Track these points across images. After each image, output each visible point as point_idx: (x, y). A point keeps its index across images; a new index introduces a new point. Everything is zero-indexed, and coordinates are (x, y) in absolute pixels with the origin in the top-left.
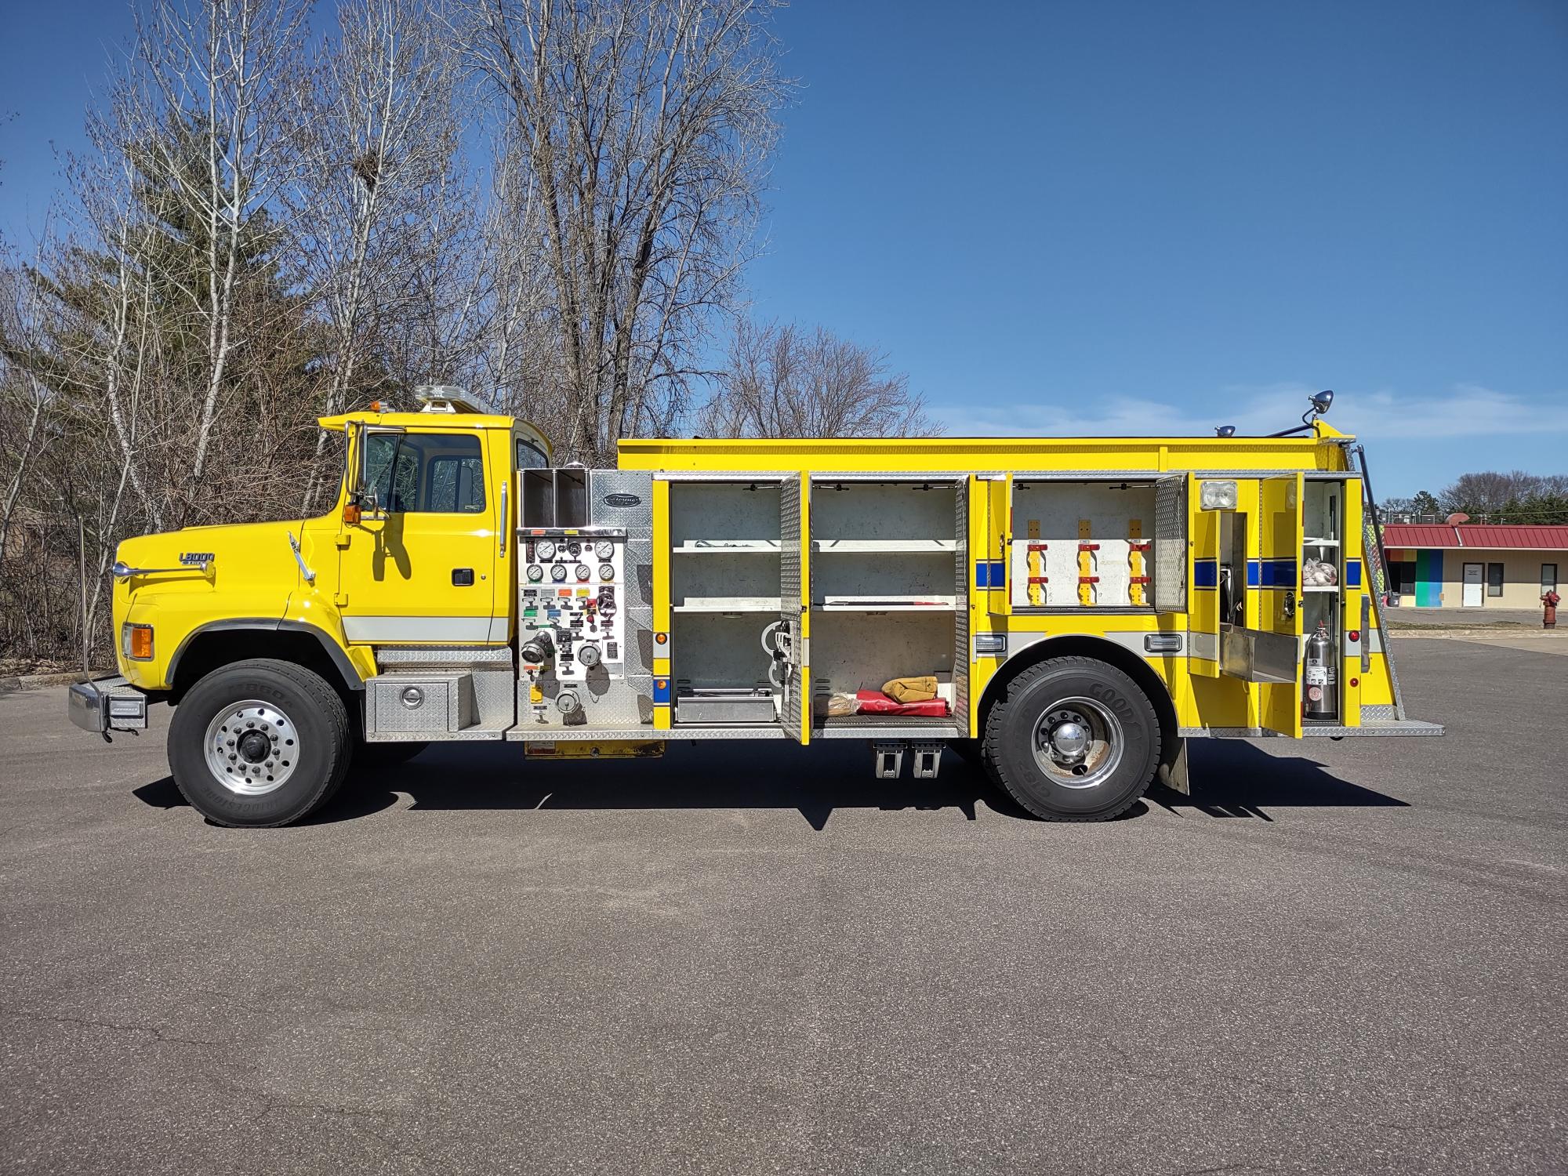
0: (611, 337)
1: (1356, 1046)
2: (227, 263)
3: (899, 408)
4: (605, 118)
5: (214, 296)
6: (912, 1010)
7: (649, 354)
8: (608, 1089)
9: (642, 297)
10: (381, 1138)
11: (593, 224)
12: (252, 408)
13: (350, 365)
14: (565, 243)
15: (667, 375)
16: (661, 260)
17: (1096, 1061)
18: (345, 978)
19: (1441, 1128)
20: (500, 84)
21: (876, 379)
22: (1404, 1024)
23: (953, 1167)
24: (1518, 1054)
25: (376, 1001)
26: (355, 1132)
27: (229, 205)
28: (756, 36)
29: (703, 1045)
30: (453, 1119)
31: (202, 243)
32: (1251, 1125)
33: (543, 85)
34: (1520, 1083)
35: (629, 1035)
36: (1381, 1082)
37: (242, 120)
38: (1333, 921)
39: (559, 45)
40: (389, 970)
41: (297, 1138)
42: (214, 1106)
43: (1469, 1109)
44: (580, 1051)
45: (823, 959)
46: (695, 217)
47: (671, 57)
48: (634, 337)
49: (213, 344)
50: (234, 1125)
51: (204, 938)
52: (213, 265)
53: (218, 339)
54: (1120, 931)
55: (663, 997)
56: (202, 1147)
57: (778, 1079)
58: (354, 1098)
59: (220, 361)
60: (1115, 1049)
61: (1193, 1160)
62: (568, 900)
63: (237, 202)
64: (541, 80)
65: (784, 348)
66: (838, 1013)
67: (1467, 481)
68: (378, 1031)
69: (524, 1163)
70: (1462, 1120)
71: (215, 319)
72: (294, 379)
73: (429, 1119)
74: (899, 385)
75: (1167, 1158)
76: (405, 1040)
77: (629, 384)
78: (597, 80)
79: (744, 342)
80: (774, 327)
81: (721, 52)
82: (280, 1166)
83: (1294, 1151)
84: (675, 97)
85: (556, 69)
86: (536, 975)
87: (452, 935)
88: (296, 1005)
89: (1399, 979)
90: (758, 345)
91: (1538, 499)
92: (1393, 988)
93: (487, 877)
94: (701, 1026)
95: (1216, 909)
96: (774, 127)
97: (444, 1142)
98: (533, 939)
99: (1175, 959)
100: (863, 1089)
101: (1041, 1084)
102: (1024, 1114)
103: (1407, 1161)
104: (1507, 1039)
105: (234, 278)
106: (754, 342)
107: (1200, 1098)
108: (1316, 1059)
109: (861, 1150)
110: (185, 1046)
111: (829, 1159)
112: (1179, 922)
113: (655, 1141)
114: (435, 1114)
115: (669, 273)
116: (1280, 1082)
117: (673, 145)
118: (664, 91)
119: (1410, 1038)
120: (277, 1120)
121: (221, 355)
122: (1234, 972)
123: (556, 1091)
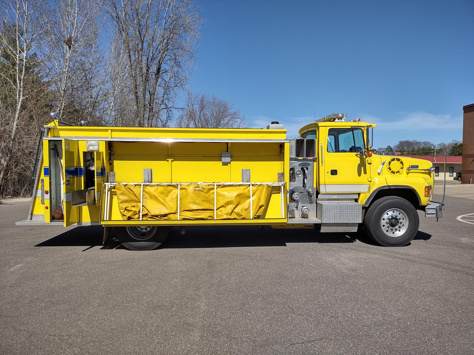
0: (148, 96)
1: (357, 304)
2: (22, 71)
3: (238, 119)
4: (146, 29)
5: (18, 82)
6: (232, 298)
7: (160, 102)
8: (139, 325)
9: (158, 84)
10: (67, 343)
11: (142, 61)
12: (31, 117)
13: (63, 104)
14: (133, 67)
15: (165, 108)
16: (164, 73)
17: (284, 311)
18: (57, 295)
19: (378, 326)
20: (112, 17)
21: (231, 111)
22: (371, 297)
23: (241, 343)
24: (401, 304)
25: (67, 302)
26: (59, 341)
27: (23, 53)
28: (192, 6)
29: (169, 311)
30: (90, 336)
31: (14, 64)
32: (326, 327)
33: (126, 18)
34: (401, 313)
35: (146, 309)
36: (363, 314)
37: (27, 26)
38: (354, 269)
39: (131, 5)
40: (72, 292)
41: (40, 344)
42: (13, 336)
43: (386, 320)
44: (131, 314)
45: (207, 285)
46: (174, 60)
47: (166, 11)
48: (155, 97)
49: (17, 97)
50: (20, 341)
51: (12, 284)
52: (18, 72)
53: (19, 95)
54: (294, 274)
55: (158, 298)
56: (9, 348)
57: (191, 320)
58: (59, 331)
59: (20, 102)
60: (290, 307)
61: (309, 338)
62: (130, 270)
63: (25, 52)
64: (125, 16)
65: (202, 101)
66: (210, 300)
67: (401, 142)
68: (68, 311)
69: (112, 348)
70: (384, 323)
71: (18, 89)
72: (45, 108)
73: (83, 336)
74: (238, 113)
75: (302, 338)
76: (76, 313)
77: (154, 111)
78: (143, 17)
79: (190, 99)
80: (199, 95)
81: (182, 10)
82: (34, 353)
83: (338, 334)
84: (168, 23)
85: (130, 12)
86: (119, 292)
87: (92, 281)
88: (41, 304)
89: (371, 285)
90: (194, 100)
91: (420, 148)
92: (369, 288)
93: (105, 263)
94: (169, 306)
95: (322, 267)
96: (199, 33)
97: (87, 343)
98: (118, 282)
99: (309, 281)
100: (216, 322)
101: (268, 318)
102: (262, 327)
103: (368, 336)
104: (399, 300)
105: (25, 76)
106: (193, 99)
107: (313, 320)
108: (346, 308)
109: (214, 340)
110: (5, 317)
111: (204, 343)
112: (311, 270)
113: (153, 340)
114: (84, 335)
115: (166, 77)
116: (335, 315)
117: (167, 38)
118: (164, 21)
119: (372, 301)
120: (34, 339)
121: (20, 101)
122: (325, 284)
123: (123, 326)
